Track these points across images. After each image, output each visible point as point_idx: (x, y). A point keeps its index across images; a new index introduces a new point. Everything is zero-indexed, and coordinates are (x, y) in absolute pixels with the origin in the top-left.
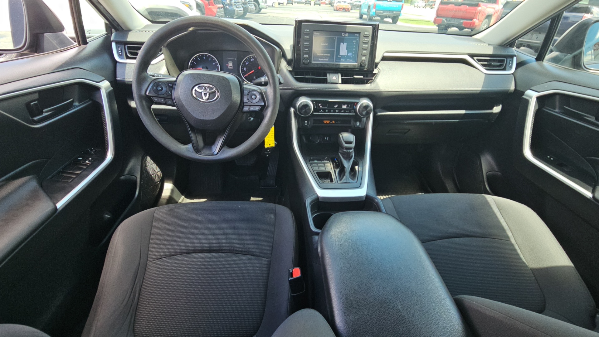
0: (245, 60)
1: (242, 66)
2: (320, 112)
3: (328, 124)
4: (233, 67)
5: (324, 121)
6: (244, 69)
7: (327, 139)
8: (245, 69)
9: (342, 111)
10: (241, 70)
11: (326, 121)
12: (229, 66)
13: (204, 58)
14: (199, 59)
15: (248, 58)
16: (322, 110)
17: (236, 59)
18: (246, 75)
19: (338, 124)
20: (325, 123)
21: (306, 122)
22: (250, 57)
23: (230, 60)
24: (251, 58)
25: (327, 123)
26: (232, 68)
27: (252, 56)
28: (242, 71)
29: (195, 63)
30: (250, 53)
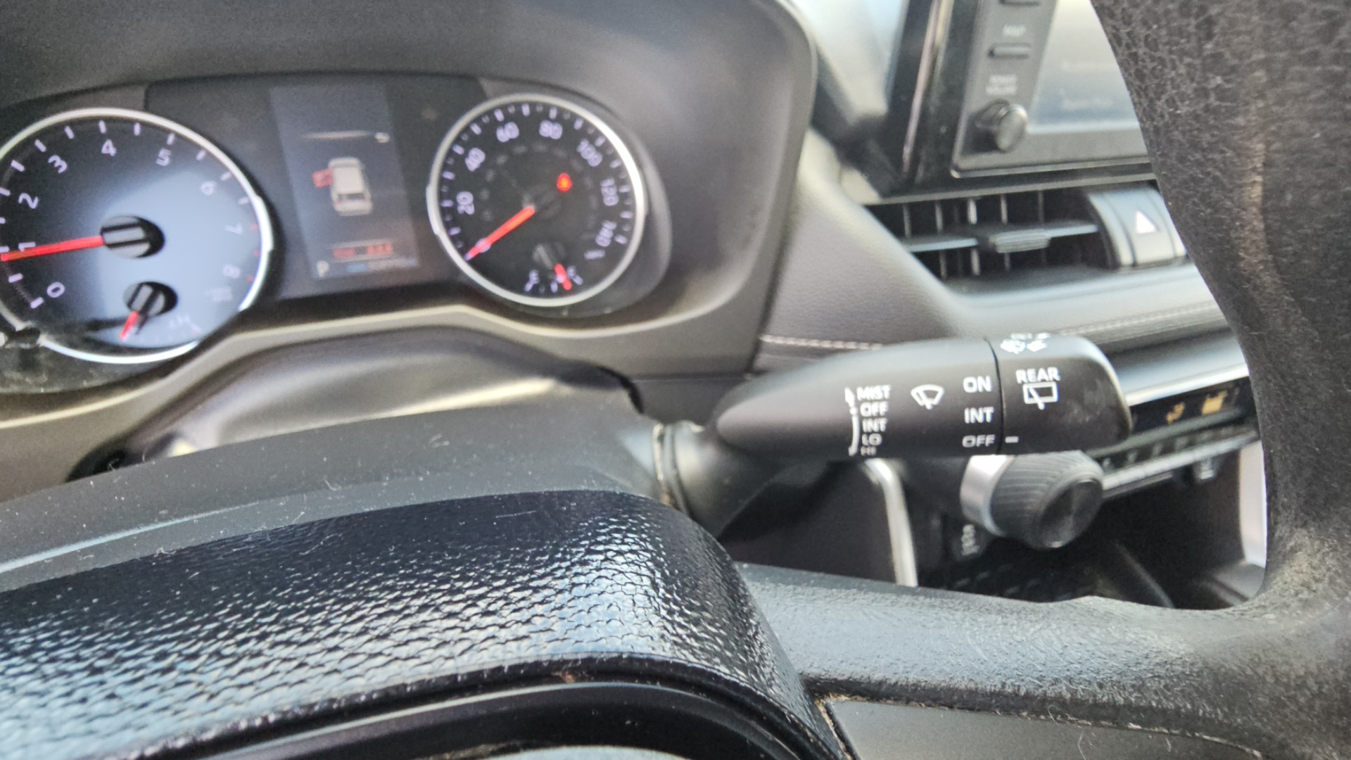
0: (457, 140)
1: (442, 181)
4: (373, 199)
6: (456, 204)
8: (466, 202)
10: (443, 212)
12: (340, 197)
13: (109, 148)
14: (60, 164)
15: (477, 120)
17: (382, 138)
18: (483, 245)
22: (490, 113)
23: (343, 149)
24: (496, 124)
26: (364, 206)
27: (503, 108)
28: (451, 217)
29: (33, 204)
30: (486, 85)
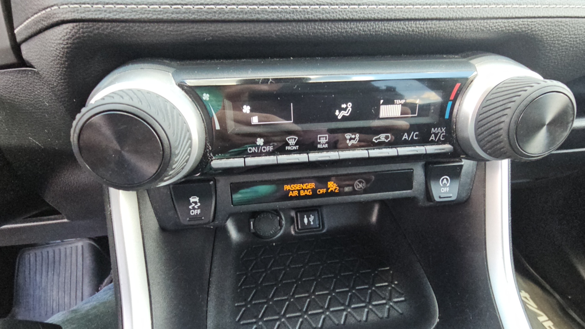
2: (253, 149)
3: (306, 197)
5: (287, 187)
7: (309, 221)
9: (382, 137)
11: (298, 186)
16: (260, 141)
19: (354, 192)
20: (291, 194)
21: (194, 199)
25: (302, 193)
